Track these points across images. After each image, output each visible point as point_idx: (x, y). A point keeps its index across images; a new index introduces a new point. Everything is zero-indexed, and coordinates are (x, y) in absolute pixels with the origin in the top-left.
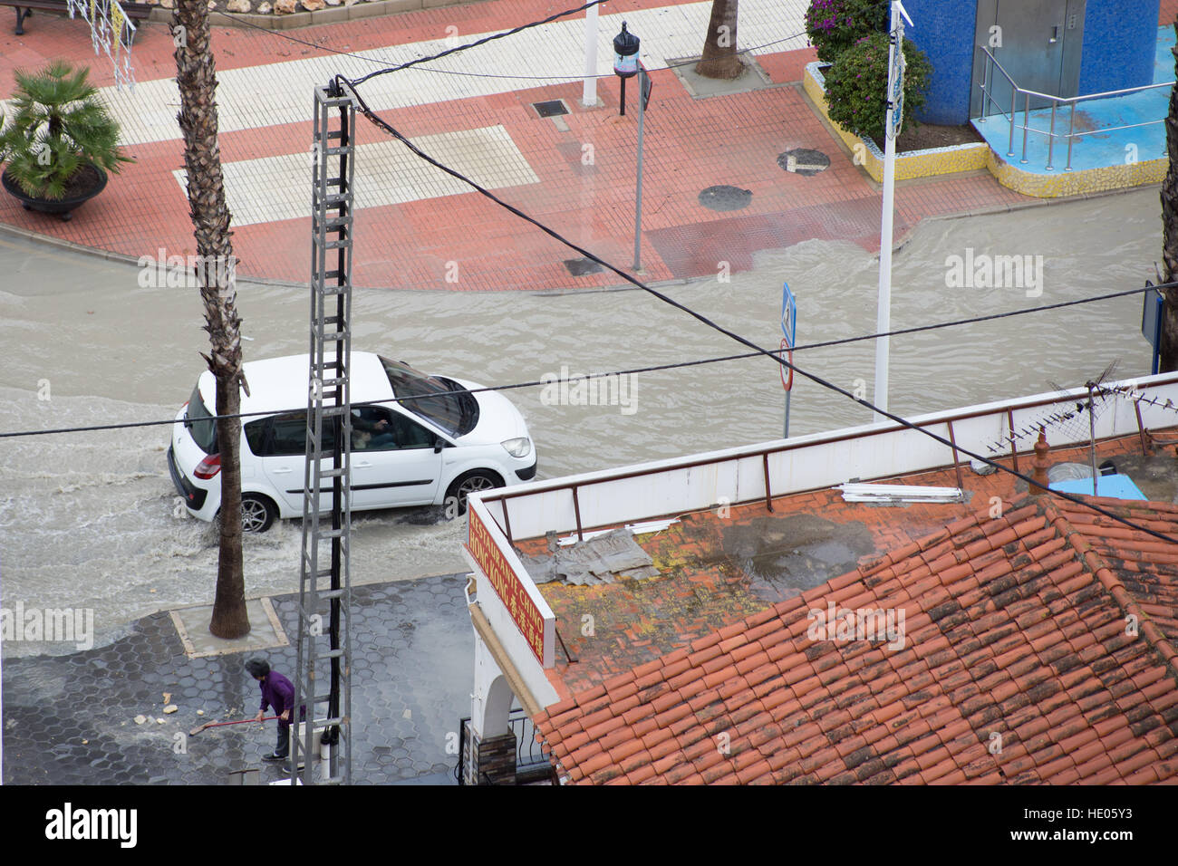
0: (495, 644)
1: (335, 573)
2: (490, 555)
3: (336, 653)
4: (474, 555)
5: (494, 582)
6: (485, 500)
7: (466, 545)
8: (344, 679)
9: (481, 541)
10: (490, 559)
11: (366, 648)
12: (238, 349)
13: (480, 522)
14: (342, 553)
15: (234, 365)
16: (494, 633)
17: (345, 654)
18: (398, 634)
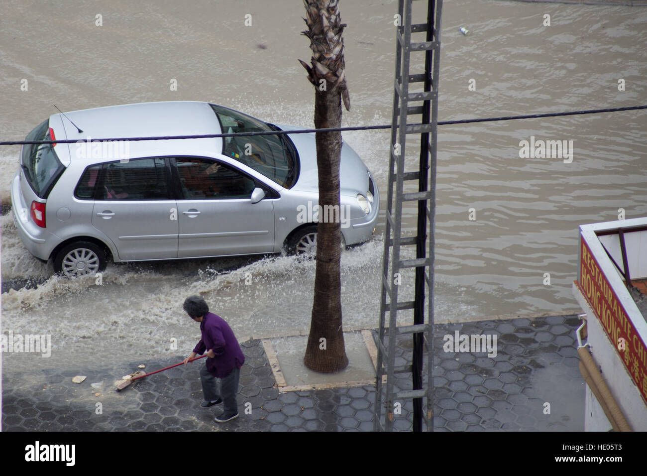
0: (605, 394)
1: (418, 306)
2: (602, 293)
3: (418, 393)
4: (585, 293)
5: (606, 324)
6: (599, 234)
7: (577, 283)
8: (426, 422)
9: (593, 278)
10: (602, 298)
11: (474, 391)
12: (340, 57)
13: (593, 257)
14: (426, 284)
15: (335, 74)
16: (605, 382)
17: (427, 395)
18: (511, 378)
